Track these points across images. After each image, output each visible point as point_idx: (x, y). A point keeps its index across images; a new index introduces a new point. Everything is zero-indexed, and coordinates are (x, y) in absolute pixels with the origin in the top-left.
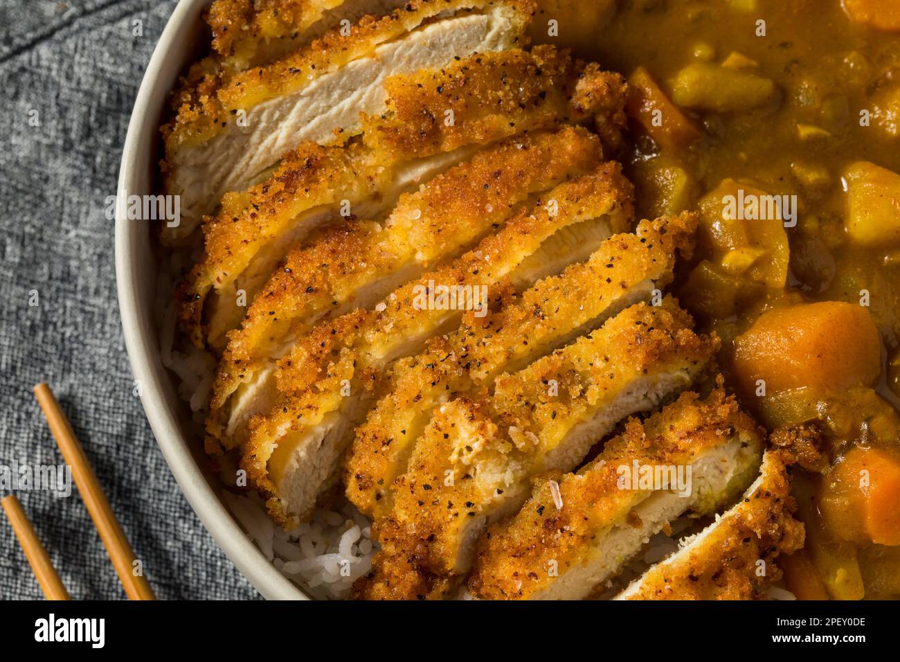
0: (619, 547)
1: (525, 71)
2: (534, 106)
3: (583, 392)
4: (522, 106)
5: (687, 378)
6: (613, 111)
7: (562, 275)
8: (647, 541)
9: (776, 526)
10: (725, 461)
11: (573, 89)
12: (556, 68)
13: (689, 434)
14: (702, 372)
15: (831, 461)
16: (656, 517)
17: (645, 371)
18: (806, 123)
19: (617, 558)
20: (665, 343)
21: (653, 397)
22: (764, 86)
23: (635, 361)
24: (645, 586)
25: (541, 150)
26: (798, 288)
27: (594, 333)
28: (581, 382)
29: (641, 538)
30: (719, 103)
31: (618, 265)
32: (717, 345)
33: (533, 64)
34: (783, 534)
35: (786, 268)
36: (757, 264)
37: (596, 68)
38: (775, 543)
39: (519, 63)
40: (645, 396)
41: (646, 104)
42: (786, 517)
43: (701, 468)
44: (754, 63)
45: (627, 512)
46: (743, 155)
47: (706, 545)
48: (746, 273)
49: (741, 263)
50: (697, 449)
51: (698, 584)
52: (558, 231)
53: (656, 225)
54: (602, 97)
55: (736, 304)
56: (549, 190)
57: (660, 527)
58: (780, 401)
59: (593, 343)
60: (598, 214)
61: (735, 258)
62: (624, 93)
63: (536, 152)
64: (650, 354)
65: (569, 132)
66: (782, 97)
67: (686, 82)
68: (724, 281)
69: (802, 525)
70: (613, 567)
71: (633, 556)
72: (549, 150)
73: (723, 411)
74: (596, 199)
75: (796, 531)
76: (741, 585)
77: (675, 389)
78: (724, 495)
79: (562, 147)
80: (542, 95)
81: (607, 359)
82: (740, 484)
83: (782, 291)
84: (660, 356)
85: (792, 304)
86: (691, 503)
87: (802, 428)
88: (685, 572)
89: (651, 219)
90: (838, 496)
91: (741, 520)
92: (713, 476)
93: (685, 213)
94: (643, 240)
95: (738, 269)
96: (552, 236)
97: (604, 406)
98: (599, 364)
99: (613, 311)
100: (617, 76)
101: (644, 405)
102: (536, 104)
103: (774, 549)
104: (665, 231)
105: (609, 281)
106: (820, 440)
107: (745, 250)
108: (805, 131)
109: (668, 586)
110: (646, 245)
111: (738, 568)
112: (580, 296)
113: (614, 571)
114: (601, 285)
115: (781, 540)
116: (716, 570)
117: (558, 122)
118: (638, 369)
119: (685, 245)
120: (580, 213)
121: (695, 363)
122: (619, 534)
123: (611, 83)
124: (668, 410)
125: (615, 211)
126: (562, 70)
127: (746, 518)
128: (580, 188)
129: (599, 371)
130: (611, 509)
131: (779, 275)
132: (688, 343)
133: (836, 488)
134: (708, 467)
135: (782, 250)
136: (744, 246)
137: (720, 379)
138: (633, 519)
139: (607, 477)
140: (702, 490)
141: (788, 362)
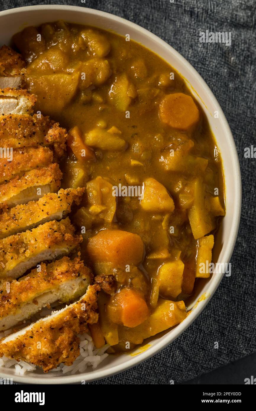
0: (30, 310)
1: (29, 123)
2: (29, 138)
3: (25, 251)
4: (25, 137)
5: (67, 251)
6: (61, 143)
7: (27, 205)
8: (40, 309)
9: (86, 314)
10: (74, 285)
11: (47, 132)
12: (42, 124)
13: (62, 273)
14: (74, 249)
15: (116, 291)
16: (45, 301)
17: (49, 247)
18: (134, 159)
19: (28, 313)
20: (59, 238)
21: (53, 256)
22: (121, 142)
23: (46, 243)
24: (33, 328)
25: (28, 155)
26: (117, 223)
27: (33, 230)
28: (25, 247)
29: (38, 308)
30: (102, 146)
31: (47, 205)
32: (81, 240)
33: (32, 121)
34: (89, 317)
35: (113, 215)
36: (102, 212)
37: (58, 125)
38: (86, 320)
39: (27, 120)
40: (50, 255)
41: (74, 143)
42: (91, 311)
43: (64, 287)
44: (120, 132)
45: (33, 299)
46: (108, 167)
47: (58, 318)
48: (97, 215)
49: (96, 211)
50: (63, 280)
51: (53, 330)
52: (28, 188)
53: (66, 191)
54: (56, 138)
55: (92, 225)
56: (29, 171)
57: (46, 305)
58: (101, 265)
59: (32, 233)
60: (45, 184)
61: (95, 208)
62: (65, 138)
63: (26, 156)
64: (52, 242)
65: (41, 149)
66: (128, 148)
67: (91, 137)
68: (89, 216)
69: (97, 315)
70: (27, 316)
71: (35, 313)
72: (32, 155)
73: (77, 266)
74: (44, 178)
75: (94, 317)
76: (69, 334)
77: (63, 254)
78: (73, 297)
79: (37, 155)
80: (34, 133)
81: (36, 240)
82: (80, 294)
83: (110, 224)
84: (55, 242)
85: (113, 229)
86: (59, 298)
87: (107, 277)
88: (48, 326)
89: (65, 189)
90: (114, 306)
91: (73, 310)
92: (69, 290)
93: (79, 188)
94: (59, 197)
95: (95, 213)
96: (25, 189)
97: (32, 257)
98: (33, 242)
99: (42, 222)
100: (64, 130)
101: (49, 258)
102: (31, 136)
103: (85, 322)
104: (69, 195)
105: (43, 211)
106: (113, 283)
107: (99, 206)
108: (133, 162)
109: (41, 330)
110: (60, 199)
111: (69, 327)
112: (32, 214)
113: (27, 318)
114: (39, 212)
115: (88, 319)
116: (60, 327)
117: (39, 144)
118: (47, 246)
119: (77, 200)
120: (37, 182)
121: (71, 246)
122: (29, 306)
123: (61, 133)
124: (57, 262)
125: (52, 183)
126: (44, 124)
127: (75, 310)
128: (40, 172)
129: (32, 245)
130: (26, 297)
131: (110, 218)
132: (68, 239)
133: (114, 303)
134: (67, 287)
135: (113, 209)
136: (99, 204)
137: (79, 254)
138: (35, 301)
139: (27, 285)
140: (64, 294)
141: (105, 252)
